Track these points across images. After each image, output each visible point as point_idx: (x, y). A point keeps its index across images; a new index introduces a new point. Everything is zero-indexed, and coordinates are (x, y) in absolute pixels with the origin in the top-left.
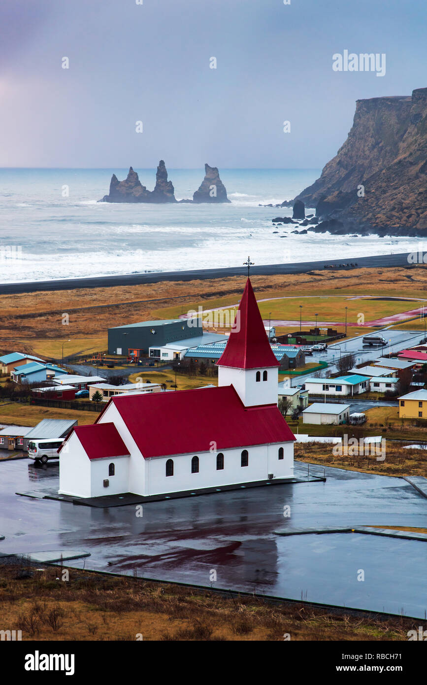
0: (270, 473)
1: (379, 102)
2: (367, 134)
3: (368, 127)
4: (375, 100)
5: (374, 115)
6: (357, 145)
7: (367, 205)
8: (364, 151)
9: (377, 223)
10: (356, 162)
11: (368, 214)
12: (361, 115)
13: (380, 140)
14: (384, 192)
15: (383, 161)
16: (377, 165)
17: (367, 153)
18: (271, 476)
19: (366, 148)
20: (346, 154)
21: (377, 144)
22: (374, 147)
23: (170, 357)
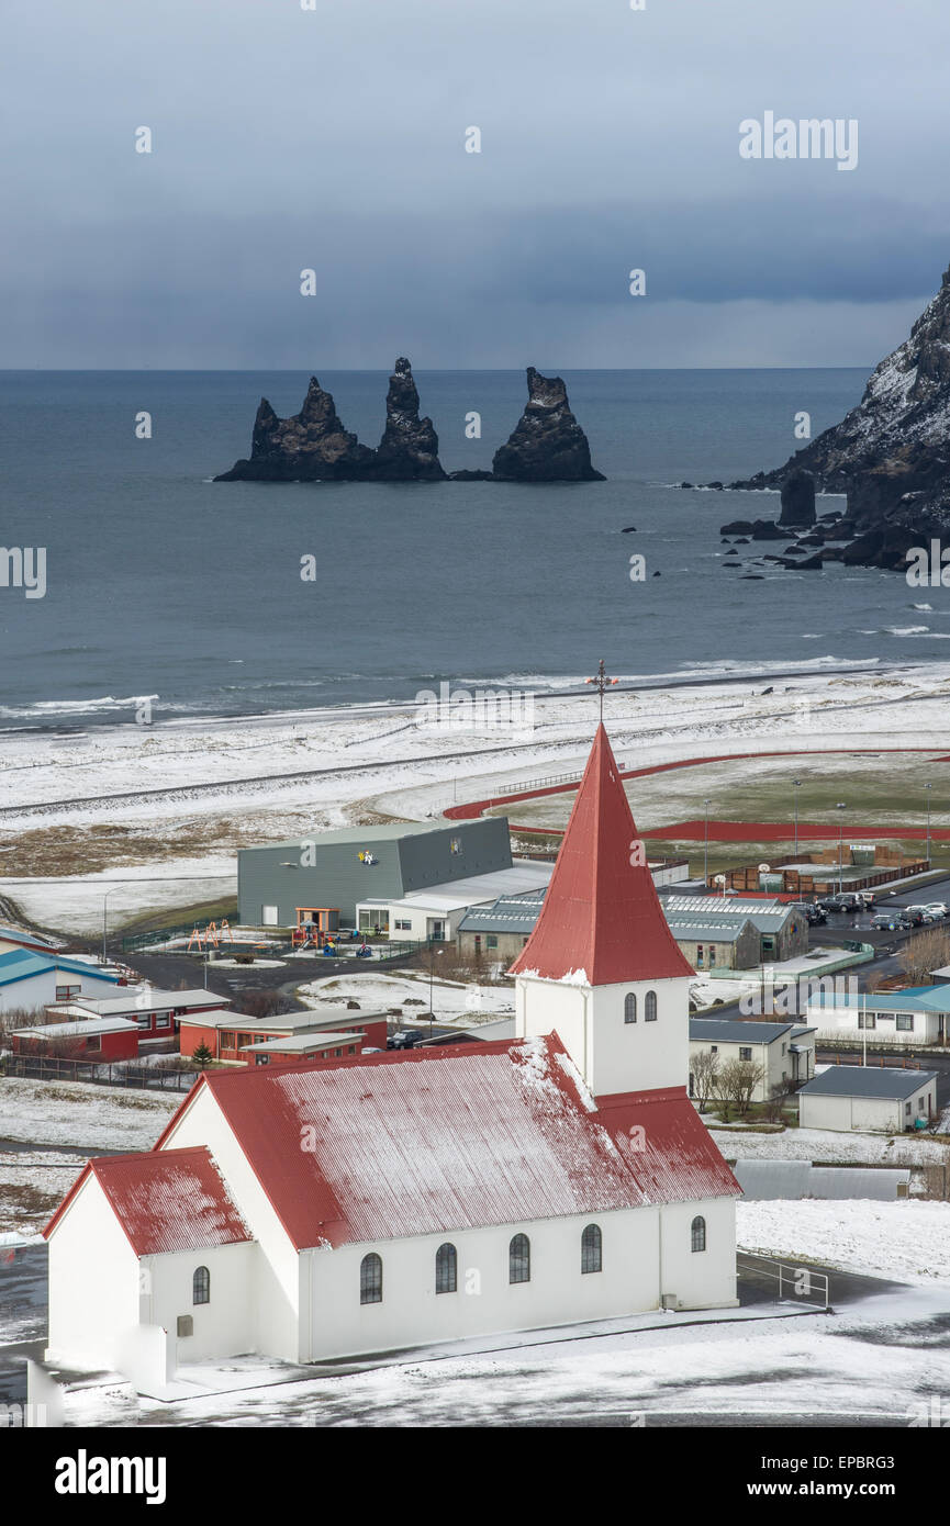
23: (419, 933)
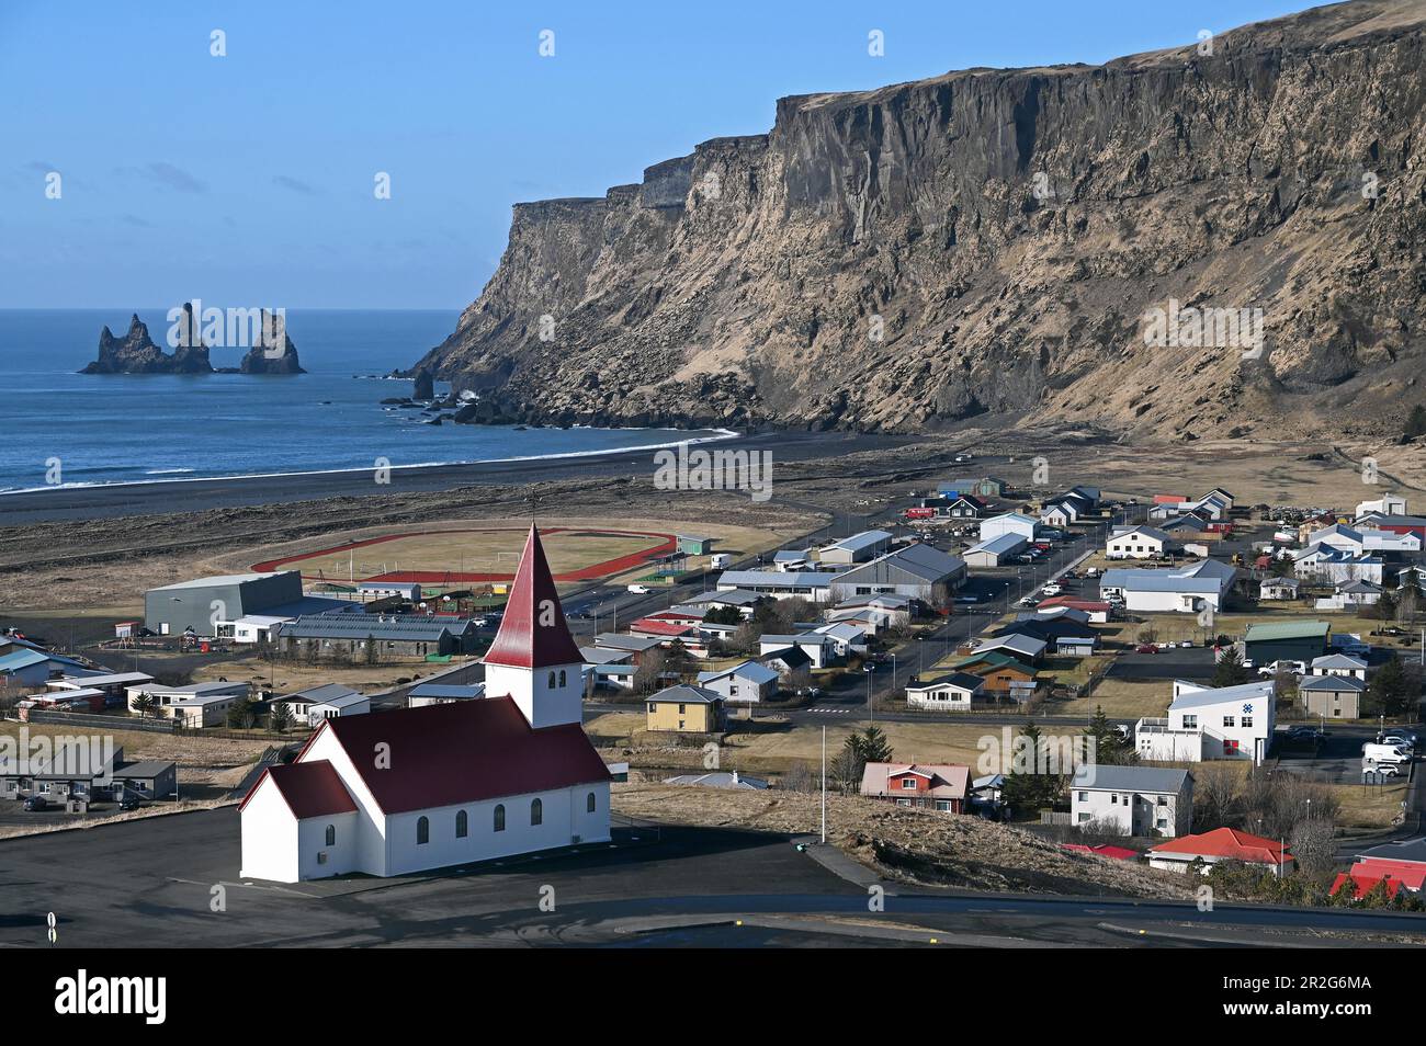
0: (574, 834)
1: (551, 208)
2: (532, 260)
3: (534, 249)
4: (544, 205)
5: (543, 229)
6: (516, 278)
7: (537, 377)
8: (528, 288)
9: (558, 407)
10: (515, 306)
11: (540, 392)
12: (522, 229)
13: (553, 270)
14: (565, 355)
15: (560, 305)
16: (550, 311)
17: (533, 291)
18: (576, 838)
19: (531, 284)
20: (498, 293)
21: (551, 276)
22: (543, 281)
23: (252, 637)
